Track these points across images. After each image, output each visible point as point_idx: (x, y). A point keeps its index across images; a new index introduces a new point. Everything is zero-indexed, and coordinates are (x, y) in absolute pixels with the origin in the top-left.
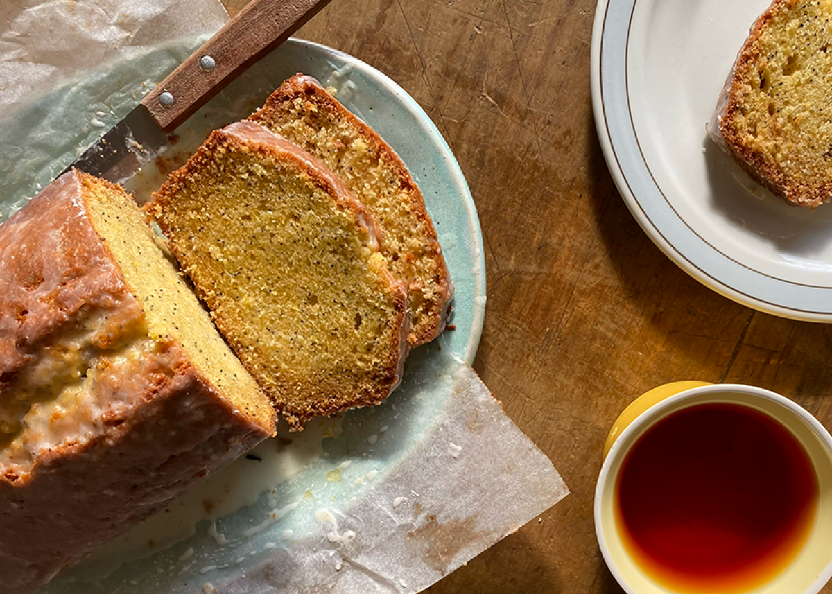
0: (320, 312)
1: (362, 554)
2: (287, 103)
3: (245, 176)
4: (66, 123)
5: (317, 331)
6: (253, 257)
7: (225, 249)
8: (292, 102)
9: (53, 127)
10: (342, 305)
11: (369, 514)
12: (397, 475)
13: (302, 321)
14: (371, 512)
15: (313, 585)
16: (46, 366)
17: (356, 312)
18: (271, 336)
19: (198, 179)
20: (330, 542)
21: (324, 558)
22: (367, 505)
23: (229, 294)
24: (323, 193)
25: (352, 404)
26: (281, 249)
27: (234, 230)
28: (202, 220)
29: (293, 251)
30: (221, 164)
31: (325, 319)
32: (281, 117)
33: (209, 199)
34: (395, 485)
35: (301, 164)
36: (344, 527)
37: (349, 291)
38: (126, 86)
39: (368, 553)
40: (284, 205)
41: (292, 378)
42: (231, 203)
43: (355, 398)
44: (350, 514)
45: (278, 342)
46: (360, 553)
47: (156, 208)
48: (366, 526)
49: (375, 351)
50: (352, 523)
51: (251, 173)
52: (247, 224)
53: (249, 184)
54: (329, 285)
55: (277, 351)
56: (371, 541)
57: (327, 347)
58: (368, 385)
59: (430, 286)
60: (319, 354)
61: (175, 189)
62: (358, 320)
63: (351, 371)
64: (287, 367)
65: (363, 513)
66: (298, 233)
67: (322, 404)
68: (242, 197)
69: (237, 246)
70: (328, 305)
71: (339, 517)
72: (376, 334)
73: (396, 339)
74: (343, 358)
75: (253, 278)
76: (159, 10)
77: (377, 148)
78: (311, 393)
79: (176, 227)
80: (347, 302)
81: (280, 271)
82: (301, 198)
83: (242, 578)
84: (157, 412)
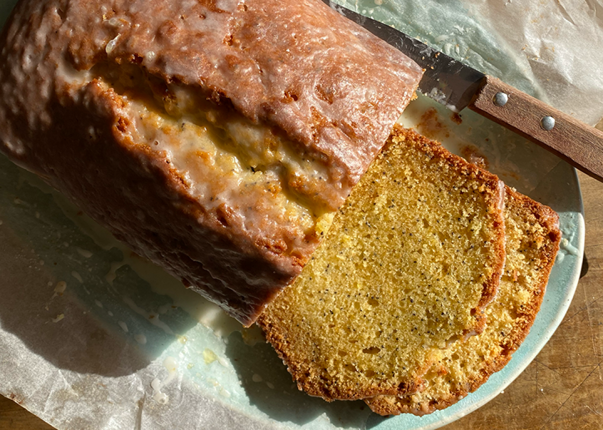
0: (365, 312)
1: (151, 418)
2: (533, 217)
3: (465, 214)
4: (438, 21)
5: (346, 313)
6: (391, 237)
7: (388, 210)
8: (536, 222)
9: (430, 11)
10: (381, 332)
11: (190, 408)
12: (235, 418)
13: (349, 296)
14: (193, 409)
15: (104, 384)
16: (252, 135)
17: (379, 348)
18: (323, 270)
19: (444, 170)
20: (151, 383)
21: (133, 383)
22: (197, 402)
23: (347, 221)
24: (480, 292)
25: (289, 361)
26: (410, 262)
27: (409, 214)
28: (406, 181)
29: (413, 274)
30: (467, 188)
31: (361, 318)
32: (518, 215)
33: (429, 184)
34: (225, 420)
35: (500, 265)
36: (170, 390)
37: (397, 335)
38: (490, 65)
39: (155, 422)
40: (453, 257)
41: (291, 299)
42: (433, 205)
43: (295, 363)
44: (183, 389)
45: (319, 278)
46: (152, 415)
47: (400, 135)
48: (178, 409)
49: (349, 375)
50: (176, 396)
51: (470, 219)
52: (421, 225)
53: (459, 219)
54: (395, 316)
55: (311, 279)
56: (167, 420)
57: (334, 326)
58: (313, 374)
59: (425, 398)
60: (324, 320)
61: (425, 150)
62: (372, 350)
63: (320, 354)
64: (299, 292)
65: (189, 401)
66: (432, 276)
67: (277, 333)
68: (443, 214)
69: (395, 220)
70: (375, 318)
71: (176, 381)
72: (367, 371)
73: (370, 393)
74: (331, 344)
75: (370, 241)
76: (570, 79)
77: (528, 313)
78: (283, 319)
79: (390, 158)
80: (386, 336)
81: (388, 265)
82: (466, 272)
83: (82, 312)
84: (247, 253)
